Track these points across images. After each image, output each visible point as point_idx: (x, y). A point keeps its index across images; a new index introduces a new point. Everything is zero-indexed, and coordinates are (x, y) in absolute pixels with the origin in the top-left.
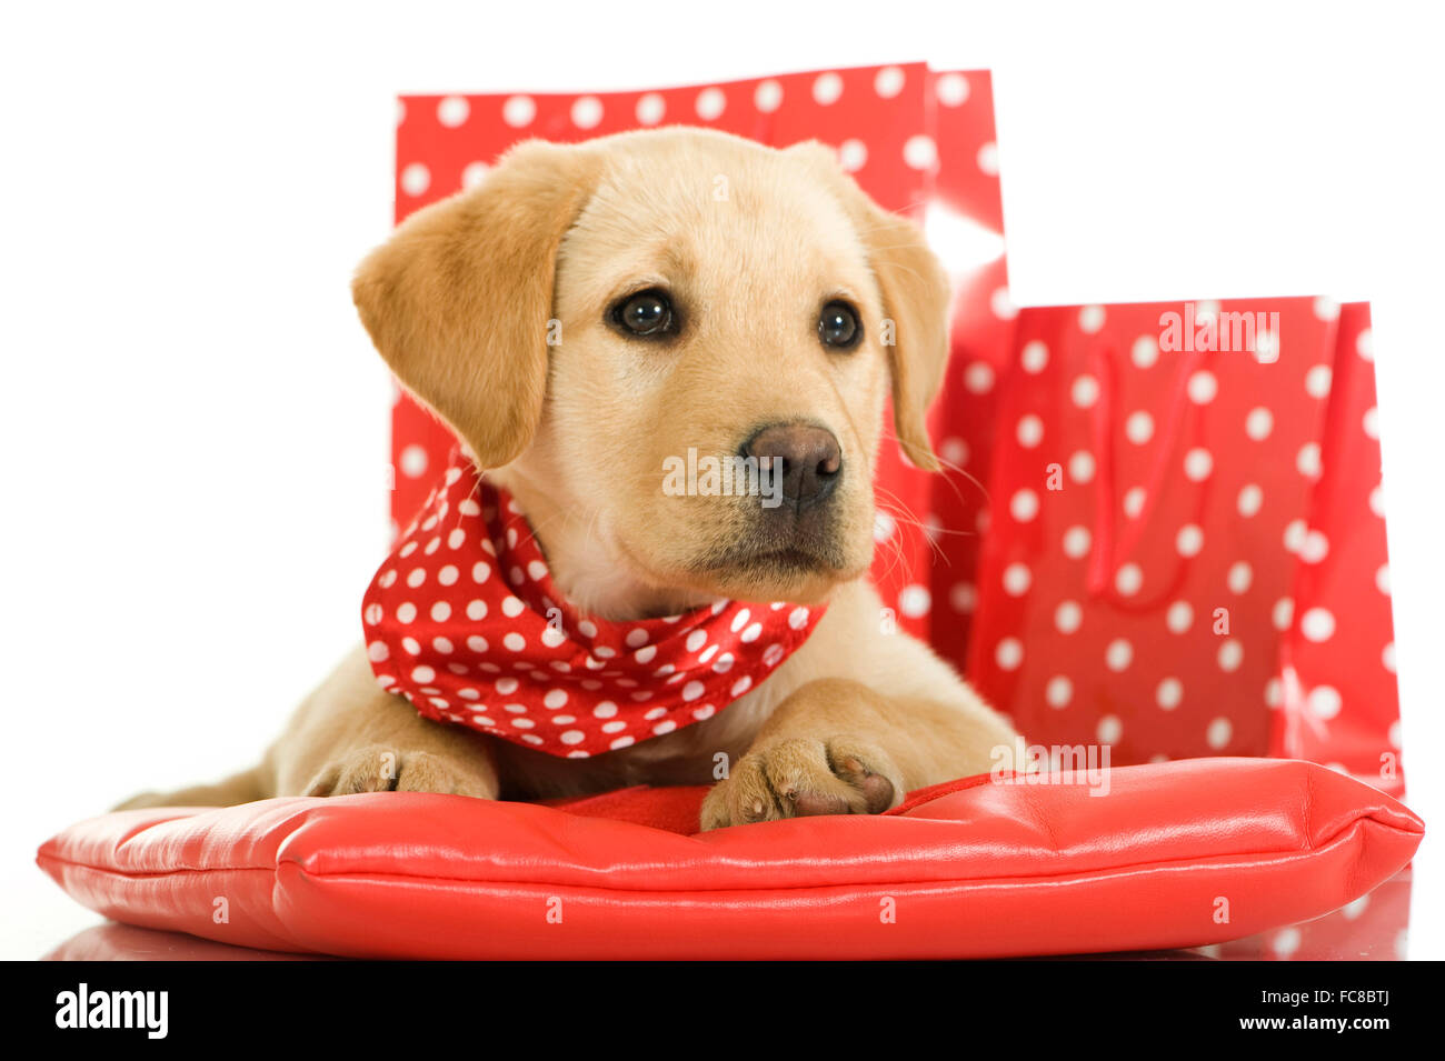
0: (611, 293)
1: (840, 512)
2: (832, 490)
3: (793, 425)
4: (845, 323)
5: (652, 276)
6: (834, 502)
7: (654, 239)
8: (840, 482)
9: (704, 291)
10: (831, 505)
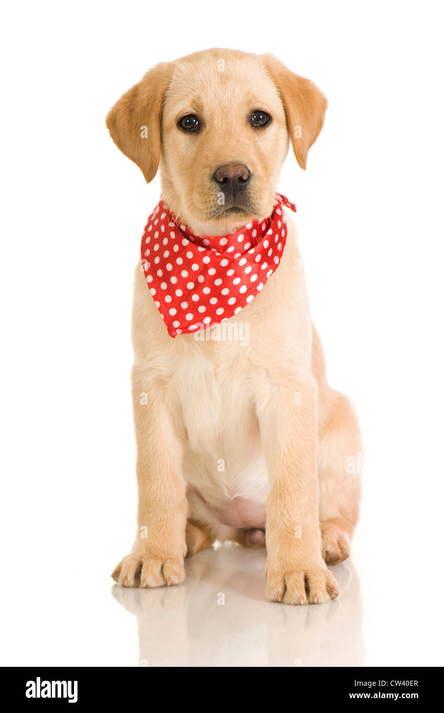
0: (178, 116)
1: (250, 193)
2: (245, 186)
3: (230, 165)
4: (263, 117)
5: (190, 110)
6: (247, 190)
7: (191, 97)
8: (249, 183)
9: (206, 115)
10: (245, 192)
